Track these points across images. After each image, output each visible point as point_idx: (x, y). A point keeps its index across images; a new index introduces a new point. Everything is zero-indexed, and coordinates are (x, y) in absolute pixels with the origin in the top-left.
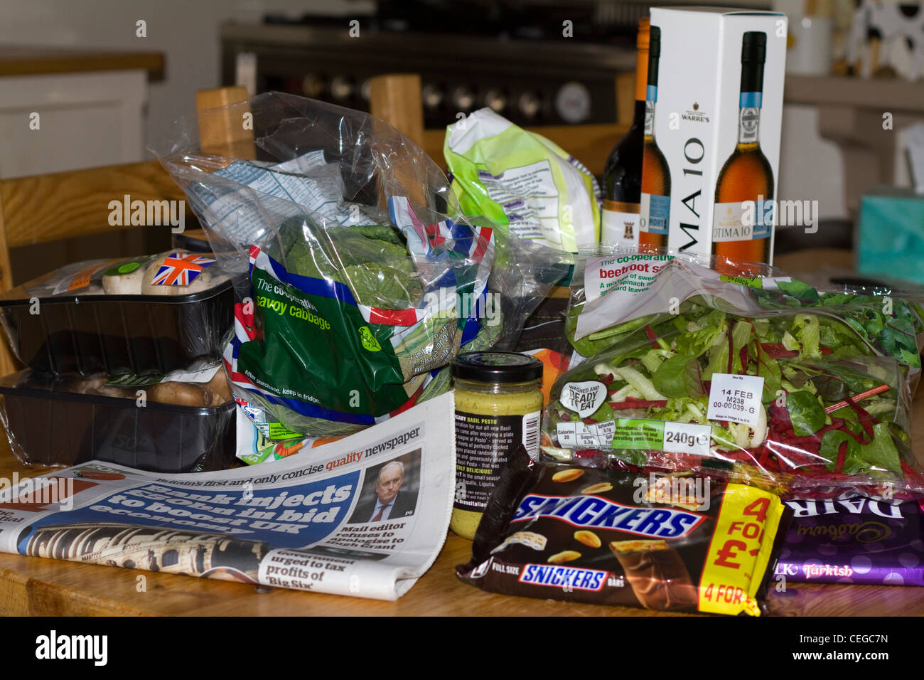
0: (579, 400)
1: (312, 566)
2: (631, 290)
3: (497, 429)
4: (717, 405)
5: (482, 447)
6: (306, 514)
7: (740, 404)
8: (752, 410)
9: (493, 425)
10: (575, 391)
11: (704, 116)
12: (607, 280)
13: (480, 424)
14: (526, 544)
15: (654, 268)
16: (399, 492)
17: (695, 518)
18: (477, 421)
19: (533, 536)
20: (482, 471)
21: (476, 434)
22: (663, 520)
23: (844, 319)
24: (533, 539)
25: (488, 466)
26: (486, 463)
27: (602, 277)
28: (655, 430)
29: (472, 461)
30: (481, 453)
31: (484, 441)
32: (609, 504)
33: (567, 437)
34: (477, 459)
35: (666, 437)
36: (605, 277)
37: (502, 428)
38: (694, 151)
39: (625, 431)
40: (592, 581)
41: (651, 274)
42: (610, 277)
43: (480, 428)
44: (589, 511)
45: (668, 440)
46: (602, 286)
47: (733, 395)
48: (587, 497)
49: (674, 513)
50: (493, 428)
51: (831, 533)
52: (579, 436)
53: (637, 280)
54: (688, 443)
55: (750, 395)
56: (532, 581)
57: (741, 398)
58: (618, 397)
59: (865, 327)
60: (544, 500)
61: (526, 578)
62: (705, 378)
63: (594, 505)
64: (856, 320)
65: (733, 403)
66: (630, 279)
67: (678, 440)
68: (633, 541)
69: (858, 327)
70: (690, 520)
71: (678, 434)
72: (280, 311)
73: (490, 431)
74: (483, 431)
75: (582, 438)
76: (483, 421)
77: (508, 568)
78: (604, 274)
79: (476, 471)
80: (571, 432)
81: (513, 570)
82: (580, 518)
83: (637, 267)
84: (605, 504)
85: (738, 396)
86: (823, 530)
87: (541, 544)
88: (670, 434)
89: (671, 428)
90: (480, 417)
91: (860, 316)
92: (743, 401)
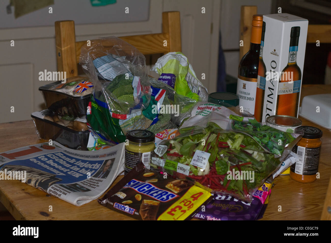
0: (161, 151)
1: (59, 192)
2: (203, 115)
3: (134, 156)
4: (194, 160)
5: (130, 161)
6: (87, 171)
7: (201, 161)
8: (204, 164)
9: (133, 155)
10: (160, 148)
11: (277, 54)
12: (199, 110)
13: (130, 154)
14: (119, 196)
15: (213, 109)
16: (107, 170)
17: (175, 196)
18: (129, 153)
19: (122, 194)
20: (130, 168)
21: (129, 156)
22: (164, 195)
23: (252, 136)
24: (122, 195)
25: (131, 167)
26: (131, 166)
27: (198, 109)
28: (175, 165)
29: (128, 164)
30: (130, 162)
31: (130, 159)
32: (153, 186)
33: (154, 162)
34: (129, 164)
35: (178, 168)
36: (199, 109)
37: (135, 156)
38: (274, 65)
39: (167, 163)
40: (131, 211)
41: (211, 111)
42: (200, 109)
43: (130, 155)
44: (145, 188)
45: (178, 169)
46: (197, 112)
47: (199, 158)
48: (147, 183)
49: (169, 193)
50: (133, 156)
51: (223, 207)
52: (157, 162)
53: (206, 112)
54: (183, 171)
55: (205, 159)
56: (116, 208)
57: (202, 159)
58: (172, 152)
59: (260, 140)
60: (136, 181)
61: (115, 206)
62: (194, 151)
63: (148, 186)
64: (258, 137)
65: (199, 160)
66: (204, 111)
67: (181, 169)
68: (151, 201)
69: (258, 140)
70: (173, 196)
71: (181, 167)
72: (96, 107)
73: (132, 156)
74: (130, 156)
75: (158, 163)
76: (130, 153)
77: (111, 203)
78: (199, 108)
79: (129, 167)
80: (155, 161)
81: (112, 204)
82: (141, 190)
83: (208, 108)
84: (152, 186)
85: (201, 158)
86: (221, 205)
87: (123, 197)
88: (179, 167)
89: (180, 165)
90: (130, 152)
91: (260, 136)
92: (202, 160)
